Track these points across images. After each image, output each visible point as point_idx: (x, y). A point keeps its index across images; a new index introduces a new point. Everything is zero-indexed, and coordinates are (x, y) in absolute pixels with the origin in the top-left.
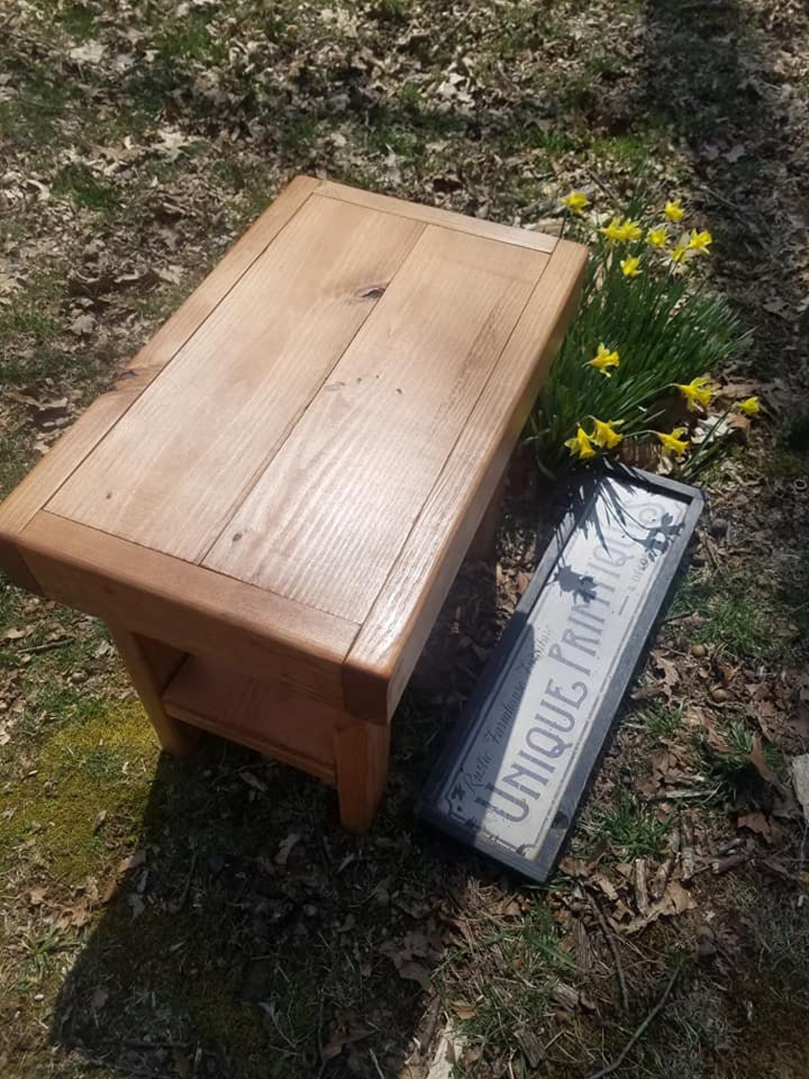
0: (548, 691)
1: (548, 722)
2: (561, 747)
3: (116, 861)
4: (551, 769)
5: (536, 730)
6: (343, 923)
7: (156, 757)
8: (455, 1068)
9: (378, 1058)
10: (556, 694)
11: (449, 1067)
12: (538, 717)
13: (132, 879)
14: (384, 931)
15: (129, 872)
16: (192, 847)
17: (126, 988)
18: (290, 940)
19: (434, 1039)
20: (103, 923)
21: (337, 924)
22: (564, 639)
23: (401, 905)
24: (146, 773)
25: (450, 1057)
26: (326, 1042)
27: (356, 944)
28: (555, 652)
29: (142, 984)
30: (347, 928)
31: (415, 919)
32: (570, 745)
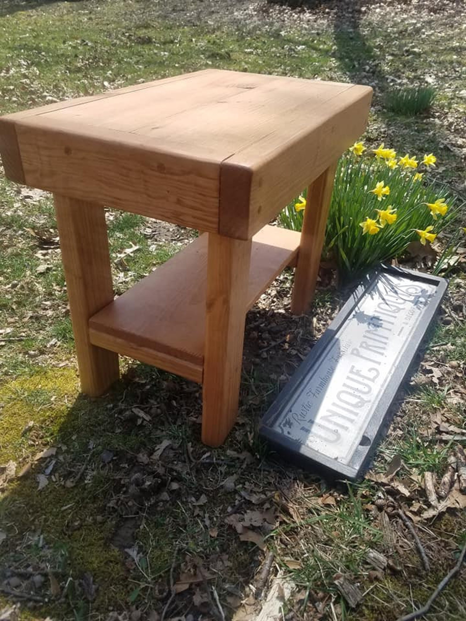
0: (351, 372)
1: (351, 388)
2: (362, 403)
3: (34, 454)
4: (356, 414)
5: (343, 392)
6: (197, 500)
7: (76, 396)
8: (285, 605)
9: (219, 595)
10: (358, 373)
11: (280, 604)
12: (344, 385)
13: (43, 465)
14: (229, 509)
15: (42, 460)
16: (91, 447)
17: (21, 533)
18: (156, 504)
19: (267, 584)
20: (14, 492)
21: (193, 499)
22: (361, 346)
23: (243, 493)
24: (68, 403)
25: (281, 597)
26: (177, 580)
27: (207, 515)
28: (355, 352)
29: (34, 531)
30: (201, 503)
31: (254, 504)
32: (369, 401)
